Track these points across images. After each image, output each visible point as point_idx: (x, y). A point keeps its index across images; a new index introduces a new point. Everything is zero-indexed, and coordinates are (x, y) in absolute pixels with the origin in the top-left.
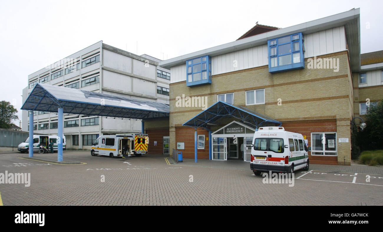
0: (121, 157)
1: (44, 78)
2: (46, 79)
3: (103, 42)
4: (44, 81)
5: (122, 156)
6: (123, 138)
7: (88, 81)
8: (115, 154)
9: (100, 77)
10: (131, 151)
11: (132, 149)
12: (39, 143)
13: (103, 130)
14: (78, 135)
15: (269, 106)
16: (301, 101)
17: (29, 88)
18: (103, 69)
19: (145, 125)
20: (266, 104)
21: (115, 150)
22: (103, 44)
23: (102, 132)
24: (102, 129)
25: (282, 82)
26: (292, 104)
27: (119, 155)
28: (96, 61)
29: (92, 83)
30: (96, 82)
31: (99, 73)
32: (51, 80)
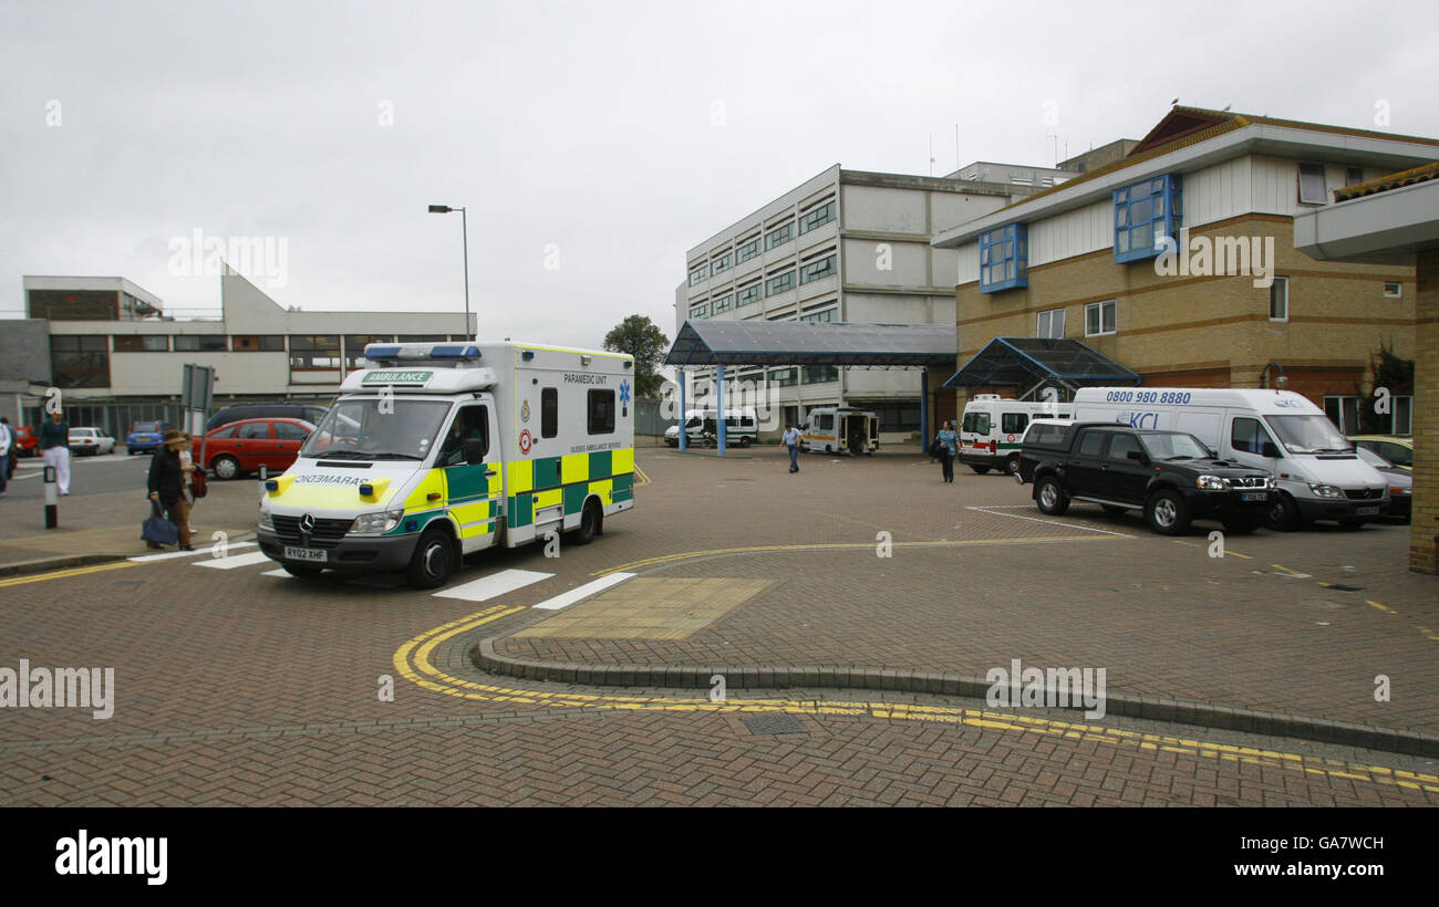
0: (848, 455)
1: (722, 259)
2: (725, 261)
3: (842, 168)
4: (722, 266)
5: (848, 451)
6: (850, 413)
7: (813, 269)
8: (835, 448)
9: (839, 257)
10: (870, 441)
11: (872, 437)
12: (702, 427)
13: (846, 395)
14: (797, 407)
15: (1123, 339)
16: (1176, 327)
17: (690, 286)
18: (843, 237)
19: (930, 382)
20: (1118, 335)
21: (833, 439)
22: (841, 171)
23: (845, 399)
24: (845, 391)
25: (1145, 284)
26: (1158, 334)
27: (840, 449)
28: (830, 217)
29: (821, 274)
30: (831, 271)
31: (834, 248)
32: (736, 265)
